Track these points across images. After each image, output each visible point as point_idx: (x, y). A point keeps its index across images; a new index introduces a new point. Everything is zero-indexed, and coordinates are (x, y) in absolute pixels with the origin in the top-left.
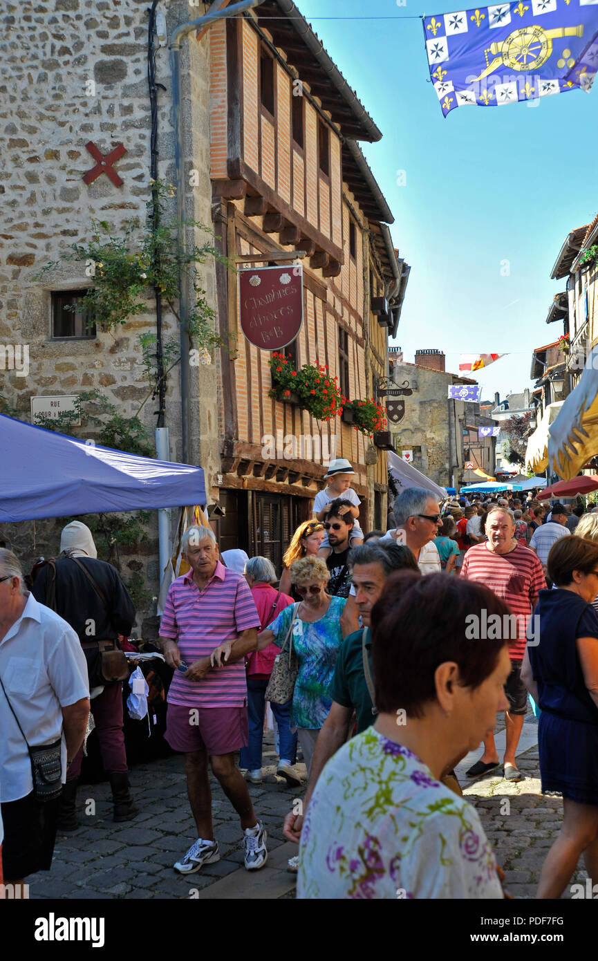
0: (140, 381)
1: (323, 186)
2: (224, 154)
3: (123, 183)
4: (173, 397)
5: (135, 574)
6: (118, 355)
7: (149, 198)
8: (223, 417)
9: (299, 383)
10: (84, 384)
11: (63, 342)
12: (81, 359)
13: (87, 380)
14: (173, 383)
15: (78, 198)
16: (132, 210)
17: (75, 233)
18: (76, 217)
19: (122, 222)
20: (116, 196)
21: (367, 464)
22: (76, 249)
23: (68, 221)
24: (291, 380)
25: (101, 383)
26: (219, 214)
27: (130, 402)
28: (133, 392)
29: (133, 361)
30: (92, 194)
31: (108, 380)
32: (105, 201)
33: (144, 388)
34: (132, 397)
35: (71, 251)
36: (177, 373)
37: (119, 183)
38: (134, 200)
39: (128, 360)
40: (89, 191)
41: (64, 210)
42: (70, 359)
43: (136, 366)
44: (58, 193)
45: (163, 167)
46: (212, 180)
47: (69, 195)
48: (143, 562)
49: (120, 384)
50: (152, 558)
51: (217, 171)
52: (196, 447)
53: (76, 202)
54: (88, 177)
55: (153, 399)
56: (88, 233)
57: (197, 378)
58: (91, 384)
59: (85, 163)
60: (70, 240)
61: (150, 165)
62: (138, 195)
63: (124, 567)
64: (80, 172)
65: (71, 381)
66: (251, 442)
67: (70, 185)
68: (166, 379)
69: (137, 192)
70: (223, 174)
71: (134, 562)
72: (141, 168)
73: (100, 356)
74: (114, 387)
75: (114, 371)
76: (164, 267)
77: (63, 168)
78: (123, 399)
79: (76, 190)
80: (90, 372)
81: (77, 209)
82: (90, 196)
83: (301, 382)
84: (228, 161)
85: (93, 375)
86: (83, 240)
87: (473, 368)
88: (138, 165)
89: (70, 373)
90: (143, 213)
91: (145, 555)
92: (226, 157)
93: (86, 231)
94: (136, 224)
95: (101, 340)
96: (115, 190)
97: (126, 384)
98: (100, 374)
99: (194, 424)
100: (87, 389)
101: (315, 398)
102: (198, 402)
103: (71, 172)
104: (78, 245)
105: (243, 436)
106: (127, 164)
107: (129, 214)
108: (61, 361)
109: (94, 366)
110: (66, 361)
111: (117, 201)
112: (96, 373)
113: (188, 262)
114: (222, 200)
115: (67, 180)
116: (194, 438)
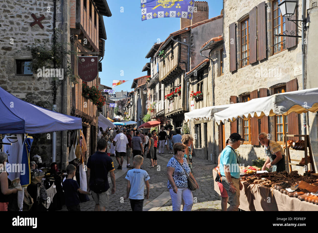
0: (47, 90)
1: (95, 30)
2: (75, 21)
3: (44, 27)
4: (59, 95)
5: (44, 150)
6: (40, 81)
7: (53, 33)
8: (72, 102)
9: (91, 91)
10: (28, 90)
11: (21, 76)
12: (27, 82)
13: (29, 88)
14: (59, 91)
15: (28, 31)
16: (46, 36)
17: (26, 42)
18: (27, 37)
19: (43, 39)
20: (41, 31)
21: (96, 116)
22: (27, 47)
23: (24, 38)
24: (89, 90)
25: (34, 90)
26: (73, 39)
27: (44, 96)
28: (45, 93)
29: (45, 83)
30: (33, 30)
31: (37, 89)
32: (37, 33)
33: (49, 92)
34: (45, 95)
35: (25, 48)
36: (60, 88)
37: (42, 27)
38: (47, 33)
39: (44, 83)
40: (32, 29)
41: (23, 34)
42: (23, 82)
43: (46, 85)
44: (21, 28)
45: (57, 24)
46: (70, 28)
47: (24, 29)
48: (47, 146)
49: (40, 90)
50: (50, 145)
51: (72, 26)
52: (65, 111)
53: (27, 32)
54: (32, 25)
55: (52, 95)
56: (31, 42)
57: (67, 90)
58: (30, 90)
59: (30, 20)
60: (25, 44)
61: (53, 23)
62: (48, 32)
63: (40, 148)
64: (29, 23)
65: (24, 89)
66: (78, 110)
67: (25, 26)
68: (56, 89)
69: (48, 31)
70: (74, 27)
71: (43, 146)
72: (50, 23)
73: (34, 81)
74: (39, 91)
75: (39, 86)
76: (57, 55)
77: (23, 21)
78: (41, 95)
79: (27, 28)
80: (30, 86)
81: (27, 34)
82: (32, 30)
83: (92, 91)
84: (76, 23)
85: (31, 87)
86: (29, 44)
87: (117, 84)
88: (49, 22)
89: (23, 86)
90: (50, 37)
91: (48, 144)
92: (75, 22)
93: (30, 41)
94: (48, 41)
95: (34, 76)
96: (41, 29)
97: (43, 90)
98: (34, 87)
99: (65, 104)
100: (29, 91)
101: (95, 96)
102: (67, 97)
103: (25, 22)
104: (28, 46)
105: (77, 108)
106: (45, 22)
107: (45, 37)
108: (20, 82)
109: (32, 84)
110: (22, 82)
111: (41, 33)
112: (32, 86)
113: (65, 54)
114: (73, 35)
115: (24, 25)
116: (65, 108)
